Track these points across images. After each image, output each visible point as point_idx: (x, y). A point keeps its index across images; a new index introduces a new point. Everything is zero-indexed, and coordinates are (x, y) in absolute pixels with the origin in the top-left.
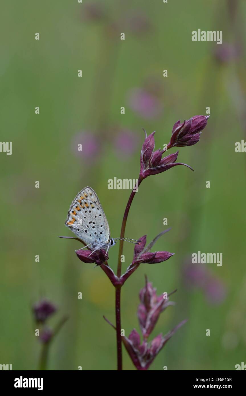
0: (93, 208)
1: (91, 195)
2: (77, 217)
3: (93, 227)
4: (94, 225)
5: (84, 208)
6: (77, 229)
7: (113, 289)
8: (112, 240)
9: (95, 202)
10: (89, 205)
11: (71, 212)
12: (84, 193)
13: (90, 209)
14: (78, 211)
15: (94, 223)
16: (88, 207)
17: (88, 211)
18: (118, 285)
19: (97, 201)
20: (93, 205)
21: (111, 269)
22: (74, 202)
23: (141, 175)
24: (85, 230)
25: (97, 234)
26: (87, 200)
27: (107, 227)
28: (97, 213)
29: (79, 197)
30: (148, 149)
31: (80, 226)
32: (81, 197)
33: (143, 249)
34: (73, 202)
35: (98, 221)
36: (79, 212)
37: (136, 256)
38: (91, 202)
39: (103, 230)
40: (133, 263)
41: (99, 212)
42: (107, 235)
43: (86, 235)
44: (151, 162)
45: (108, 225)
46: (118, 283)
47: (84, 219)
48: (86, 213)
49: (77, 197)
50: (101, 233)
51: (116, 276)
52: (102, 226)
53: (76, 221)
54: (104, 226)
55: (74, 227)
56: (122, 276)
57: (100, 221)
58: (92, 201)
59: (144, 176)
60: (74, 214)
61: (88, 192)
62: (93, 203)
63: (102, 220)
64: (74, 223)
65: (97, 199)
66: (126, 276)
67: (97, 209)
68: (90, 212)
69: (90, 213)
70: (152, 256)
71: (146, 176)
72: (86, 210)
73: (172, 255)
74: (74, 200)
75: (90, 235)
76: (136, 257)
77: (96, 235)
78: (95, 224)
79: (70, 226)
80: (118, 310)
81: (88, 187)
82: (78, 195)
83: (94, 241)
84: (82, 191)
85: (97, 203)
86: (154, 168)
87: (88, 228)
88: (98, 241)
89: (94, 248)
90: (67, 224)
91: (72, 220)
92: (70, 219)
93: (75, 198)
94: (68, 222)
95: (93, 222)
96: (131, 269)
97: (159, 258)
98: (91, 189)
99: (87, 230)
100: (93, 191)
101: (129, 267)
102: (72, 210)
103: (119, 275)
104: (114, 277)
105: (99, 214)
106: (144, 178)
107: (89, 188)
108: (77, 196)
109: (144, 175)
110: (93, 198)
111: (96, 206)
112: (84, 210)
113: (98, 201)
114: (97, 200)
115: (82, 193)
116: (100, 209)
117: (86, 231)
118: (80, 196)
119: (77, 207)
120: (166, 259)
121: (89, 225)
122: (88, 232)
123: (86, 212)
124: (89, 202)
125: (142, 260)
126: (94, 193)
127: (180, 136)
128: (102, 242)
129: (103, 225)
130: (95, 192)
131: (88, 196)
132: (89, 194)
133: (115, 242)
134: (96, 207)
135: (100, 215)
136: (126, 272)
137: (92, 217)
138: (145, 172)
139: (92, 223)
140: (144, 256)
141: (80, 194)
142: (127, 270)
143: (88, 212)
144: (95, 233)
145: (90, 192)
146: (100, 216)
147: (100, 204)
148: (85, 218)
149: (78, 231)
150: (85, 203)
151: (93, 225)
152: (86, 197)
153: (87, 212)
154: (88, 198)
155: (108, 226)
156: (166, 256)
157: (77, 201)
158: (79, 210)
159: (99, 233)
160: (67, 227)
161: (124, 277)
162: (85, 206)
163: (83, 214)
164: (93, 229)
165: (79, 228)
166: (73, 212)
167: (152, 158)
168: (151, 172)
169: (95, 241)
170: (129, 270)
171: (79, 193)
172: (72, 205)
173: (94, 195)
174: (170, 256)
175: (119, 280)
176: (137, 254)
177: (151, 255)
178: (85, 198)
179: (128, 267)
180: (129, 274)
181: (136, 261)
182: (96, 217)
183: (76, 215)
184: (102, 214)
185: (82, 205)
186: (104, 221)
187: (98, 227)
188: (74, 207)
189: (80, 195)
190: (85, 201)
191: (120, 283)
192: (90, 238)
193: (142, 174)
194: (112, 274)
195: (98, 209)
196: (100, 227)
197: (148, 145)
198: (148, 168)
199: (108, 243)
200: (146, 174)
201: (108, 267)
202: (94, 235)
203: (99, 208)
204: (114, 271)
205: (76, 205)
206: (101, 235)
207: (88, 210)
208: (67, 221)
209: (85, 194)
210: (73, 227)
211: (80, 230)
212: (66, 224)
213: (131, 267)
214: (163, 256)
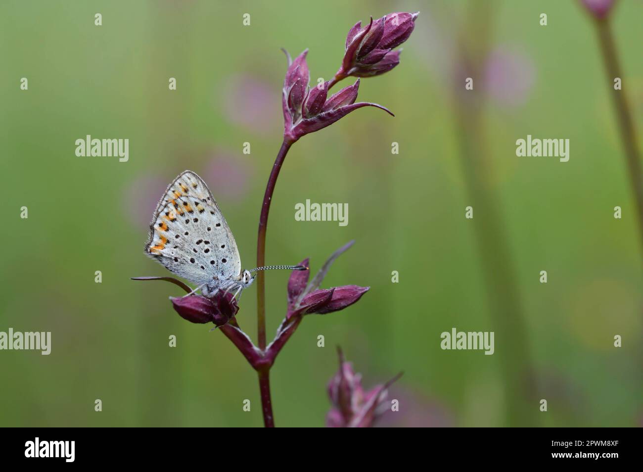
0: (202, 211)
1: (195, 187)
2: (170, 235)
3: (207, 251)
4: (207, 247)
5: (182, 214)
6: (173, 258)
7: (254, 375)
8: (246, 273)
9: (204, 200)
10: (193, 207)
11: (156, 226)
12: (180, 184)
13: (195, 216)
14: (170, 223)
15: (207, 243)
16: (191, 212)
17: (192, 219)
18: (262, 367)
19: (209, 199)
20: (202, 205)
21: (244, 334)
22: (161, 205)
23: (287, 136)
24: (190, 258)
25: (216, 263)
26: (187, 197)
27: (234, 248)
28: (210, 221)
29: (170, 193)
30: (297, 82)
31: (179, 252)
32: (176, 192)
33: (304, 287)
34: (158, 205)
35: (214, 238)
36: (173, 223)
37: (292, 302)
38: (197, 201)
39: (227, 253)
40: (289, 317)
41: (215, 219)
42: (236, 264)
43: (192, 268)
44: (307, 106)
45: (235, 243)
46: (262, 361)
47: (186, 236)
48: (187, 225)
49: (166, 194)
50: (224, 261)
51: (256, 349)
52: (223, 247)
53: (168, 242)
54: (228, 246)
55: (167, 254)
56: (268, 347)
57: (218, 237)
58: (199, 199)
59: (293, 137)
60: (164, 228)
61: (188, 181)
62: (201, 203)
63: (223, 236)
64: (165, 248)
65: (209, 193)
66: (278, 346)
67: (210, 213)
68: (196, 220)
69: (196, 223)
70: (326, 296)
71: (298, 136)
72: (187, 218)
73: (366, 290)
74: (161, 201)
75: (202, 267)
76: (292, 304)
77: (215, 265)
78: (210, 245)
79: (157, 253)
80: (269, 417)
81: (187, 172)
82: (169, 189)
83: (211, 277)
84: (176, 181)
85: (209, 202)
86: (314, 118)
87: (196, 254)
88: (220, 276)
89: (211, 293)
90: (150, 252)
91: (160, 242)
92: (156, 239)
93: (163, 197)
94: (152, 246)
95: (204, 240)
96: (285, 330)
97: (340, 300)
98: (194, 175)
99: (194, 257)
100: (199, 178)
101: (281, 326)
102: (159, 221)
103: (262, 345)
104: (253, 350)
105: (216, 223)
106: (293, 141)
107: (189, 172)
108: (166, 191)
109: (293, 134)
111: (207, 207)
112: (184, 219)
113: (211, 197)
114: (209, 196)
115: (176, 184)
116: (216, 213)
117: (192, 261)
118: (173, 192)
119: (167, 214)
120: (355, 299)
121: (197, 247)
122: (196, 262)
123: (187, 222)
124: (193, 200)
125: (307, 307)
126: (201, 181)
127: (363, 53)
128: (228, 279)
129: (225, 244)
130: (203, 181)
131: (189, 189)
132: (191, 186)
133: (253, 278)
134: (208, 210)
135: (218, 225)
136: (276, 338)
137: (202, 230)
138: (296, 129)
139: (203, 243)
140: (310, 298)
141: (171, 186)
142: (278, 333)
143: (192, 221)
144: (212, 262)
145: (193, 180)
146: (219, 227)
148: (187, 234)
149: (176, 263)
150: (185, 204)
151: (206, 245)
152: (186, 191)
153: (190, 222)
154: (190, 193)
155: (235, 245)
156: (354, 293)
157: (167, 201)
158: (173, 220)
159: (220, 261)
160: (150, 257)
161: (272, 347)
162: (185, 210)
163: (181, 226)
164: (206, 254)
165: (177, 256)
166: (161, 225)
167: (307, 98)
168: (307, 128)
169: (214, 278)
170: (282, 332)
171: (170, 185)
172: (157, 211)
173: (202, 186)
174: (360, 292)
175: (263, 355)
176: (295, 298)
177: (323, 295)
178: (184, 194)
179: (278, 328)
180: (282, 340)
181: (293, 312)
182: (209, 229)
183: (167, 230)
184: (221, 222)
185: (179, 209)
186: (227, 236)
187: (216, 249)
188: (162, 214)
189: (172, 189)
190: (184, 199)
191: (267, 360)
192: (202, 273)
193: (290, 133)
194: (250, 345)
195: (212, 213)
196: (221, 249)
197: (297, 75)
198: (300, 120)
200: (298, 133)
201: (238, 329)
202: (211, 265)
203: (213, 211)
204: (251, 336)
205: (166, 210)
206: (224, 264)
207: (192, 217)
208: (150, 244)
209: (183, 186)
210: (164, 255)
211: (179, 260)
212: (149, 251)
213: (285, 325)
214: (347, 294)
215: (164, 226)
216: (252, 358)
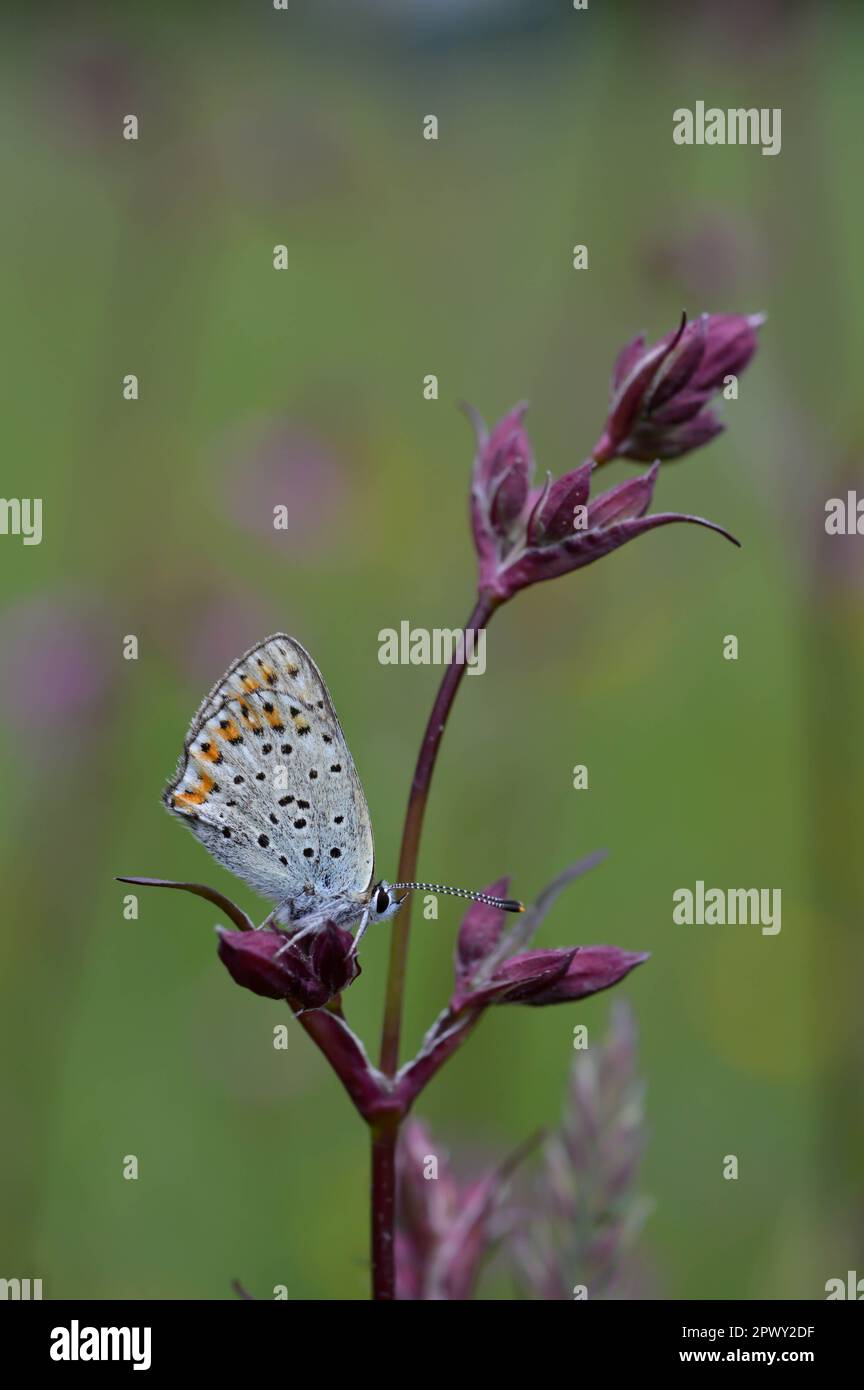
0: (303, 731)
1: (294, 673)
2: (224, 773)
3: (300, 824)
4: (301, 814)
5: (258, 731)
6: (220, 828)
8: (382, 890)
9: (310, 708)
10: (286, 718)
11: (194, 749)
12: (260, 663)
14: (228, 746)
15: (303, 805)
16: (279, 728)
17: (280, 745)
18: (384, 1119)
19: (320, 705)
20: (304, 719)
21: (353, 1035)
22: (210, 703)
23: (482, 591)
24: (258, 834)
25: (316, 854)
26: (275, 692)
27: (363, 827)
28: (319, 756)
29: (234, 679)
31: (236, 816)
32: (248, 680)
33: (495, 940)
34: (204, 703)
35: (322, 796)
36: (235, 748)
37: (465, 974)
38: (297, 705)
39: (346, 836)
40: (457, 1007)
41: (331, 753)
42: (361, 863)
43: (264, 860)
45: (366, 817)
46: (386, 1104)
47: (258, 783)
48: (266, 758)
49: (225, 682)
50: (336, 853)
51: (375, 1073)
52: (339, 820)
53: (216, 788)
54: (351, 822)
55: (209, 817)
56: (401, 1072)
57: (331, 797)
58: (301, 702)
59: (501, 590)
60: (211, 755)
61: (280, 658)
62: (305, 711)
63: (341, 794)
64: (206, 801)
65: (324, 692)
66: (424, 1070)
67: (322, 739)
68: (287, 749)
69: (285, 757)
70: (557, 965)
71: (514, 588)
72: (267, 741)
73: (639, 959)
74: (211, 694)
75: (284, 860)
76: (467, 979)
77: (312, 860)
78: (309, 811)
79: (186, 811)
80: (387, 1236)
81: (279, 637)
82: (234, 671)
83: (300, 885)
84: (252, 653)
85: (322, 712)
86: (555, 547)
87: (275, 826)
88: (319, 887)
90: (173, 805)
91: (198, 785)
92: (190, 779)
93: (216, 686)
94: (178, 793)
95: (297, 798)
96: (446, 1034)
97: (583, 975)
98: (295, 645)
99: (269, 834)
100: (304, 653)
101: (435, 1026)
102: (202, 738)
103: (389, 1064)
104: (367, 1075)
105: (333, 764)
106: (500, 601)
107: (285, 638)
108: (226, 674)
109: (502, 585)
110: (304, 688)
111: (317, 724)
112: (259, 742)
113: (327, 702)
114: (321, 699)
115: (252, 661)
116: (335, 740)
117: (263, 841)
118: (243, 678)
119: (224, 725)
120: (617, 977)
121: (278, 811)
122: (272, 845)
123: (267, 749)
124: (287, 702)
125: (510, 985)
126: (310, 663)
128: (337, 897)
129: (345, 815)
130: (312, 661)
131: (280, 677)
132: (285, 670)
133: (398, 903)
134: (318, 729)
135: (336, 769)
136: (421, 1054)
137: (297, 774)
138: (509, 572)
139: (294, 805)
140: (518, 965)
141: (239, 665)
142: (426, 1043)
143: (279, 749)
144: (308, 853)
145: (291, 658)
146: (336, 775)
147: (333, 715)
148: (261, 777)
149: (225, 840)
150: (269, 708)
151: (300, 811)
152: (271, 680)
153: (272, 752)
154: (280, 686)
155: (366, 820)
156: (615, 963)
157: (224, 697)
158: (236, 741)
159: (326, 852)
161: (411, 1073)
162: (265, 722)
163: (251, 758)
164: (296, 831)
165: (230, 825)
166: (205, 748)
167: (537, 501)
168: (537, 570)
169: (305, 889)
170: (438, 1041)
171: (238, 661)
172: (200, 717)
173: (309, 675)
174: (628, 963)
175: (390, 1090)
176: (474, 964)
178: (266, 685)
179: (427, 1028)
180: (436, 1059)
181: (470, 995)
182: (313, 775)
183: (219, 761)
184: (343, 764)
185: (252, 719)
186: (353, 797)
187: (322, 822)
188: (213, 724)
189: (240, 672)
190: (267, 697)
191: (398, 1103)
192: (281, 873)
193: (494, 581)
194: (362, 1064)
195: (327, 739)
196: (332, 824)
198: (518, 553)
199: (365, 902)
200: (513, 580)
201: (343, 1024)
202: (302, 859)
203: (330, 734)
204: (366, 1042)
205: (222, 716)
206: (335, 860)
207: (279, 741)
208: (174, 787)
209: (265, 668)
210: (202, 818)
211: (233, 835)
212: (170, 801)
213: (445, 1024)
214: (599, 964)
215: (211, 750)
216: (361, 1093)
